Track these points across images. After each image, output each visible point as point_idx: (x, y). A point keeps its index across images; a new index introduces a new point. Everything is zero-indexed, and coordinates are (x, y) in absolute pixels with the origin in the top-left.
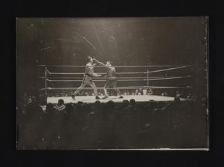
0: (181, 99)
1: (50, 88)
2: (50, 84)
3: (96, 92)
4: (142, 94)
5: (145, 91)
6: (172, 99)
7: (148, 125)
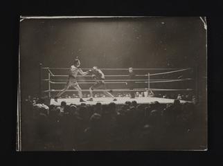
0: (181, 101)
1: (53, 90)
2: (53, 86)
3: (80, 94)
4: (144, 96)
5: (146, 93)
6: (172, 101)
7: (147, 126)
